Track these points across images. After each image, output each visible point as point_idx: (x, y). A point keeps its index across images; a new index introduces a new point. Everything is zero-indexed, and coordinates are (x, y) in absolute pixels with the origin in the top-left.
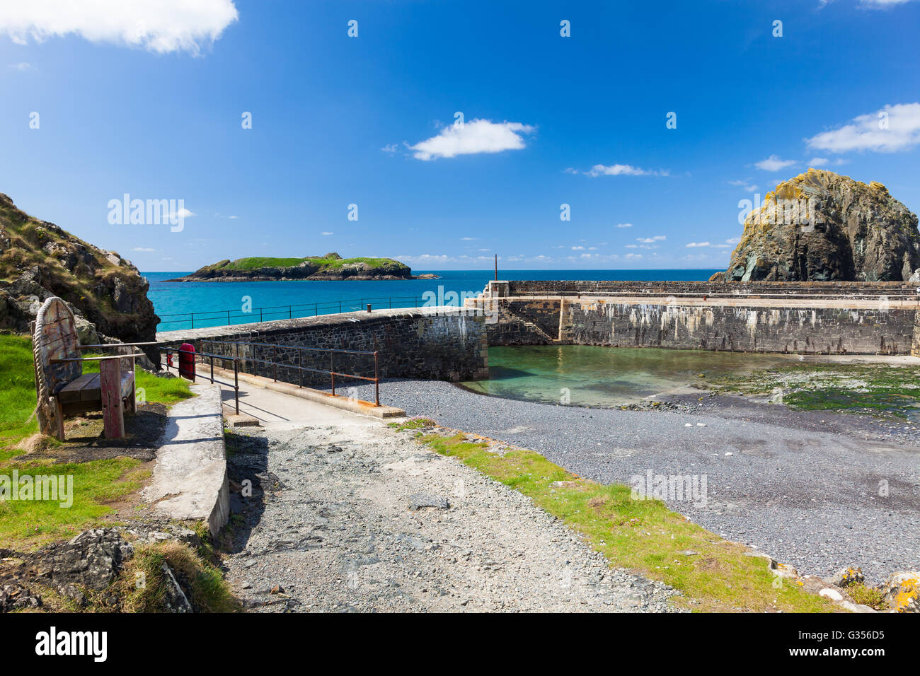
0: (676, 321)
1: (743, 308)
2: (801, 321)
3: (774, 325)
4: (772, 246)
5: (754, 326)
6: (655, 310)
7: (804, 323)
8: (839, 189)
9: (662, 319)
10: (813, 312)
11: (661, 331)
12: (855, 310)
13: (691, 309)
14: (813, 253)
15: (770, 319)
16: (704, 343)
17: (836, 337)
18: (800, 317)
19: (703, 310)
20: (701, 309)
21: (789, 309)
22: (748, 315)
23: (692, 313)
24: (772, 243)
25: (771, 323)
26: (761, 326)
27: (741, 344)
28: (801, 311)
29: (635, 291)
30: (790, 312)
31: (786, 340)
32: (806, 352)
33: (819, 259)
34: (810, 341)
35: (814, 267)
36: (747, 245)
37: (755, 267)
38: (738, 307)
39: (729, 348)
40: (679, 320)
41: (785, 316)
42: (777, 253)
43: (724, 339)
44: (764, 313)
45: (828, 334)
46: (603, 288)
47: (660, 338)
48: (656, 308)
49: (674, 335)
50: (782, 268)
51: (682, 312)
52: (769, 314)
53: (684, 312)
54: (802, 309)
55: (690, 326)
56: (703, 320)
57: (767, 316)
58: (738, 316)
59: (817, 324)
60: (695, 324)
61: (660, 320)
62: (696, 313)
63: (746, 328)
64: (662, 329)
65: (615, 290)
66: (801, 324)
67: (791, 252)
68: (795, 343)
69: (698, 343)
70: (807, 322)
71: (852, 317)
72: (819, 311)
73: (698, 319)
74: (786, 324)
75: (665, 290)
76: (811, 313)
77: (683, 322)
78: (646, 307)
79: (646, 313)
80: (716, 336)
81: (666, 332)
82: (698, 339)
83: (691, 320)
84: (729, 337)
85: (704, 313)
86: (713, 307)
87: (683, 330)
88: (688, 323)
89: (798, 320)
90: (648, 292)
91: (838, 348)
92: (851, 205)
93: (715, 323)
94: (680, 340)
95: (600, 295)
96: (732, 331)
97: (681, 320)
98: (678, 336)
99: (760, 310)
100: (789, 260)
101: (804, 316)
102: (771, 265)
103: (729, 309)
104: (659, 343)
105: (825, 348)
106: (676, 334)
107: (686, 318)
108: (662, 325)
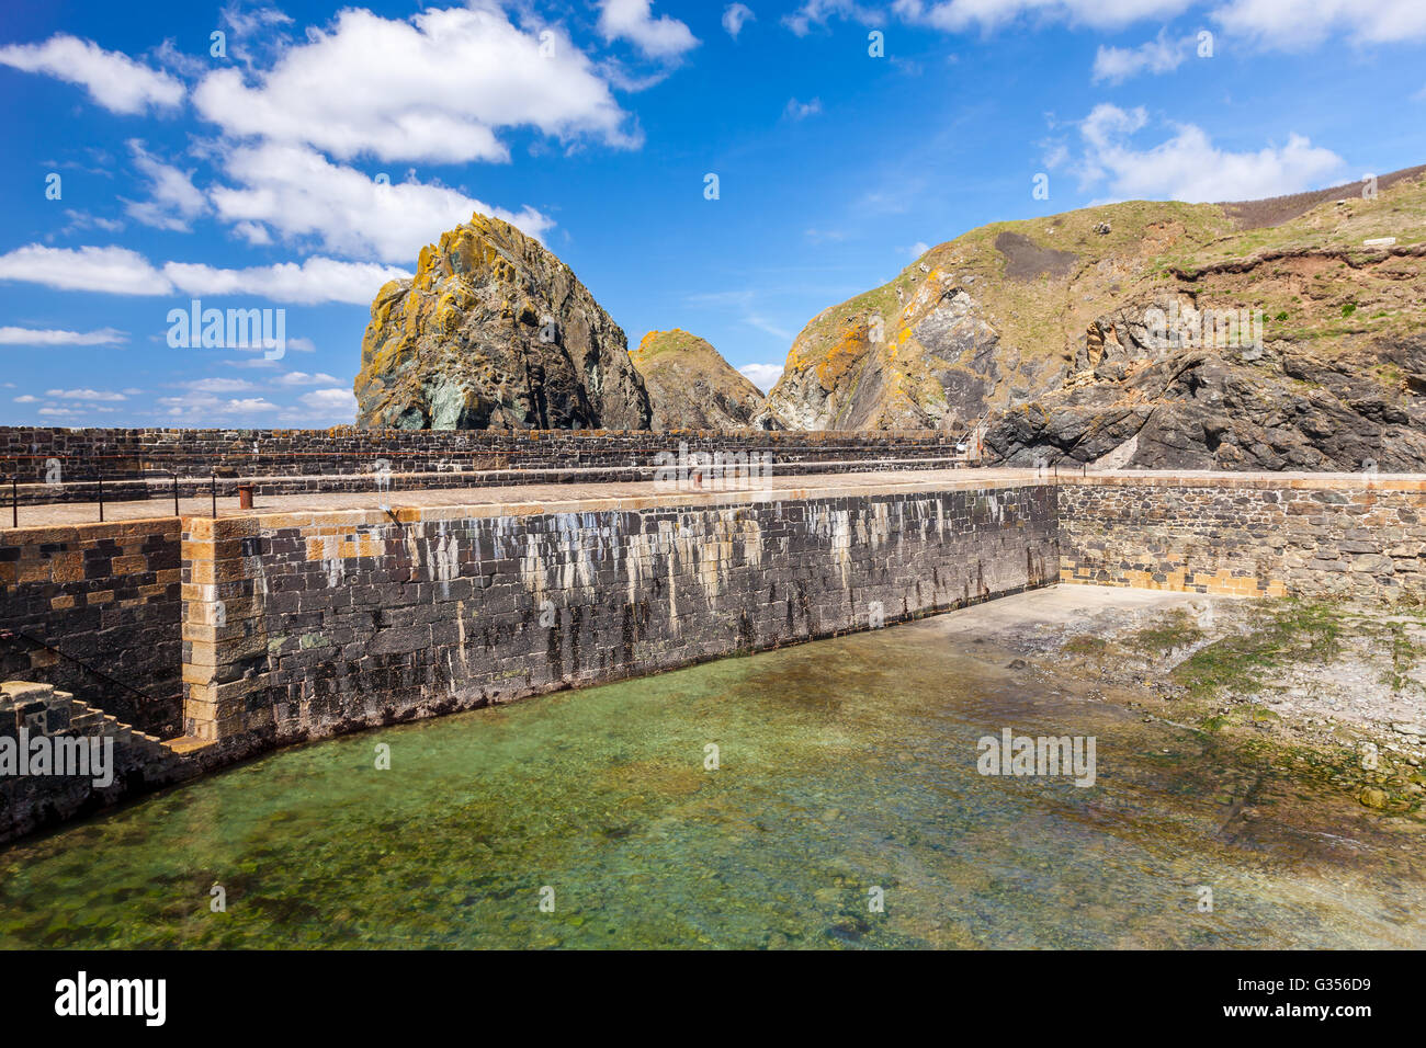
0: (670, 564)
1: (821, 502)
2: (923, 529)
3: (880, 544)
4: (478, 364)
5: (846, 556)
6: (606, 533)
7: (928, 533)
8: (542, 263)
9: (630, 563)
10: (938, 501)
11: (628, 610)
12: (992, 492)
13: (705, 516)
14: (555, 384)
15: (873, 529)
16: (746, 626)
17: (973, 560)
18: (920, 517)
19: (737, 517)
20: (730, 514)
21: (900, 497)
22: (831, 523)
23: (709, 531)
24: (475, 356)
25: (875, 539)
26: (859, 551)
27: (826, 611)
28: (921, 504)
29: (409, 467)
30: (904, 507)
31: (903, 585)
32: (935, 608)
33: (564, 396)
34: (940, 579)
35: (559, 414)
36: (403, 360)
37: (463, 410)
38: (812, 502)
39: (802, 631)
40: (677, 561)
41: (897, 518)
42: (494, 380)
43: (790, 605)
44: (862, 513)
45: (962, 557)
46: (281, 461)
47: (627, 637)
48: (607, 524)
49: (668, 615)
50: (510, 414)
51: (682, 529)
52: (870, 515)
53: (689, 532)
54: (922, 497)
55: (708, 579)
56: (738, 550)
57: (867, 523)
58: (813, 526)
59: (946, 532)
60: (719, 568)
61: (622, 566)
62: (719, 529)
63: (829, 560)
64: (632, 599)
65: (333, 464)
66: (923, 537)
67: (521, 380)
68: (918, 586)
69: (731, 629)
70: (931, 530)
71: (990, 509)
72: (947, 498)
73: (726, 548)
74: (901, 538)
75: (512, 460)
76: (934, 506)
77: (687, 561)
78: (574, 524)
79: (578, 546)
80: (772, 597)
81: (646, 609)
82: (731, 617)
83: (709, 555)
84: (801, 595)
85: (740, 530)
86: (758, 506)
87: (691, 590)
88: (703, 567)
89: (917, 525)
90: (458, 469)
91: (979, 589)
92: (568, 296)
93: (766, 556)
94: (685, 631)
95: (396, 486)
96: (804, 574)
97: (683, 559)
98: (681, 616)
99: (854, 505)
100: (521, 396)
101: (927, 516)
102: (491, 407)
103: (795, 509)
104: (629, 654)
105: (961, 594)
106: (673, 612)
107: (695, 553)
108: (632, 584)
